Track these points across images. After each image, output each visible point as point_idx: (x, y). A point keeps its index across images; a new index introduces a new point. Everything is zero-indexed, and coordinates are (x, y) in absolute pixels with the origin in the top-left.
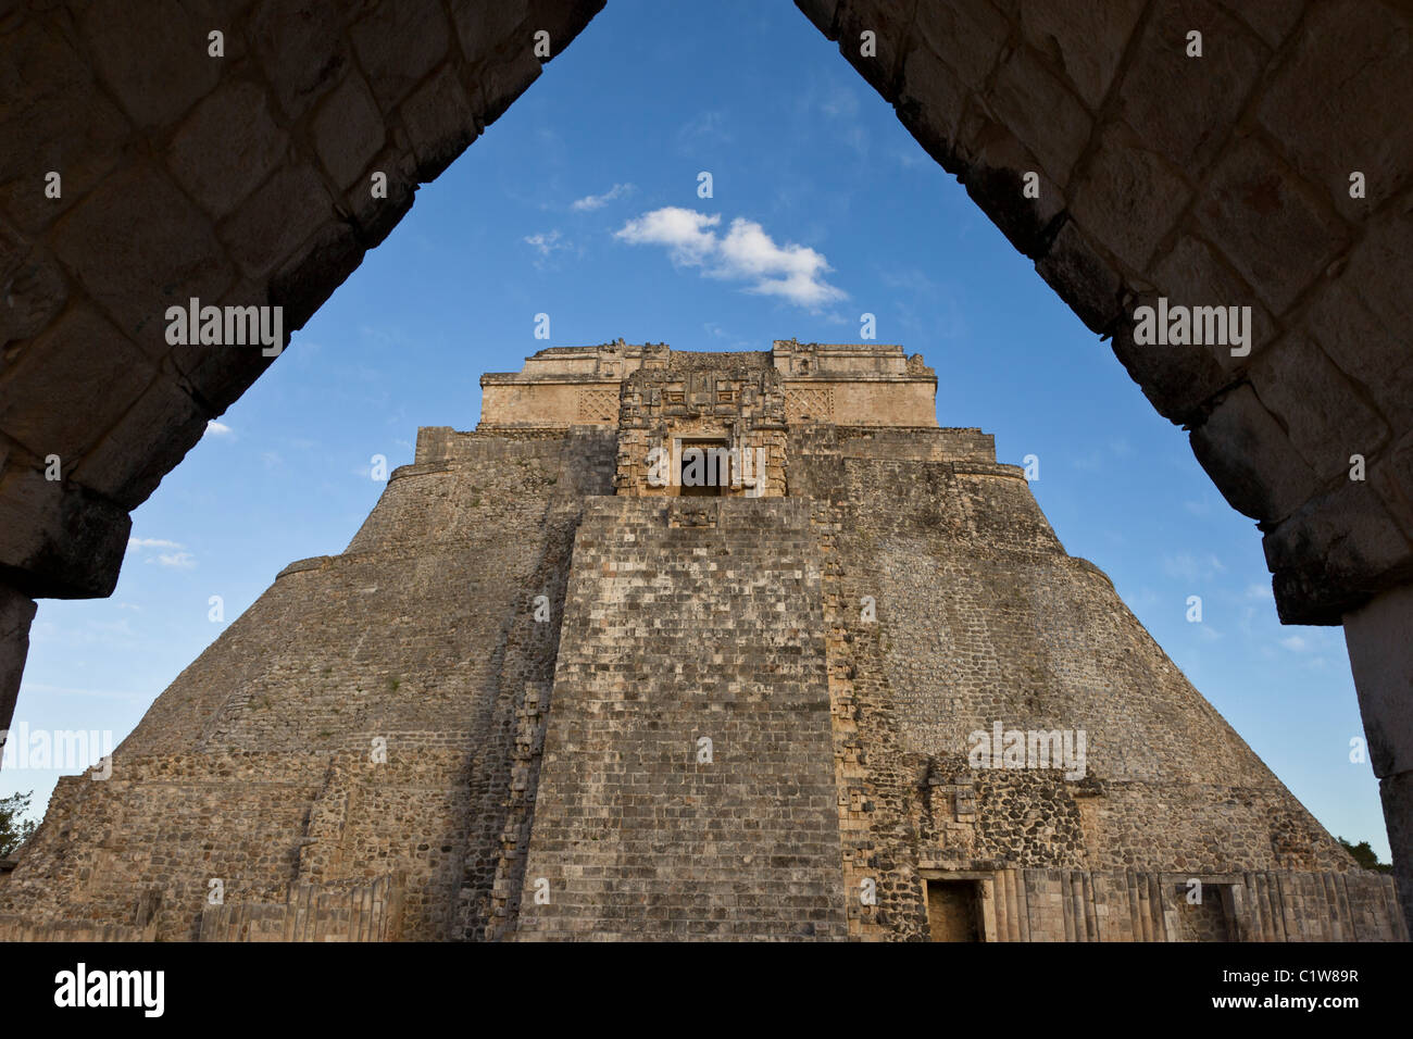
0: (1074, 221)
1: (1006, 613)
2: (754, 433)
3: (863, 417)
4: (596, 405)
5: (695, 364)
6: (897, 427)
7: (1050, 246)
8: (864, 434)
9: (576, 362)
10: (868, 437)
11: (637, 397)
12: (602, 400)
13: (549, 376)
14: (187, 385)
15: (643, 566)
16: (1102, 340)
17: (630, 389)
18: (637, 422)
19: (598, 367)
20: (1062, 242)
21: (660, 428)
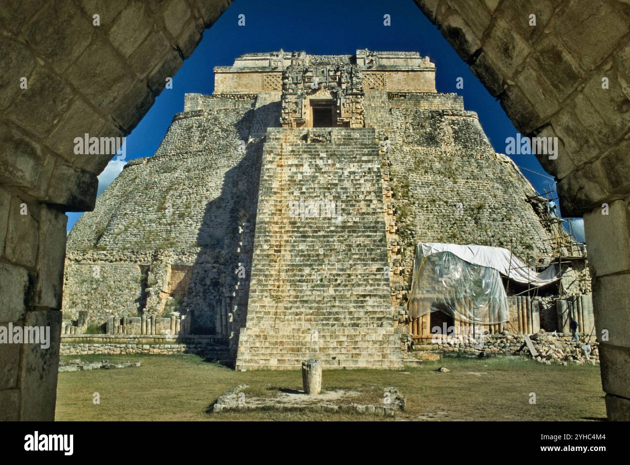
0: (485, 53)
1: (467, 182)
2: (347, 97)
3: (400, 87)
4: (271, 83)
5: (318, 61)
6: (417, 93)
7: (475, 61)
8: (401, 96)
9: (259, 61)
10: (402, 98)
11: (290, 78)
12: (273, 80)
13: (248, 68)
14: (117, 124)
15: (296, 162)
16: (497, 100)
17: (287, 75)
18: (291, 91)
19: (270, 63)
20: (480, 60)
21: (302, 94)
